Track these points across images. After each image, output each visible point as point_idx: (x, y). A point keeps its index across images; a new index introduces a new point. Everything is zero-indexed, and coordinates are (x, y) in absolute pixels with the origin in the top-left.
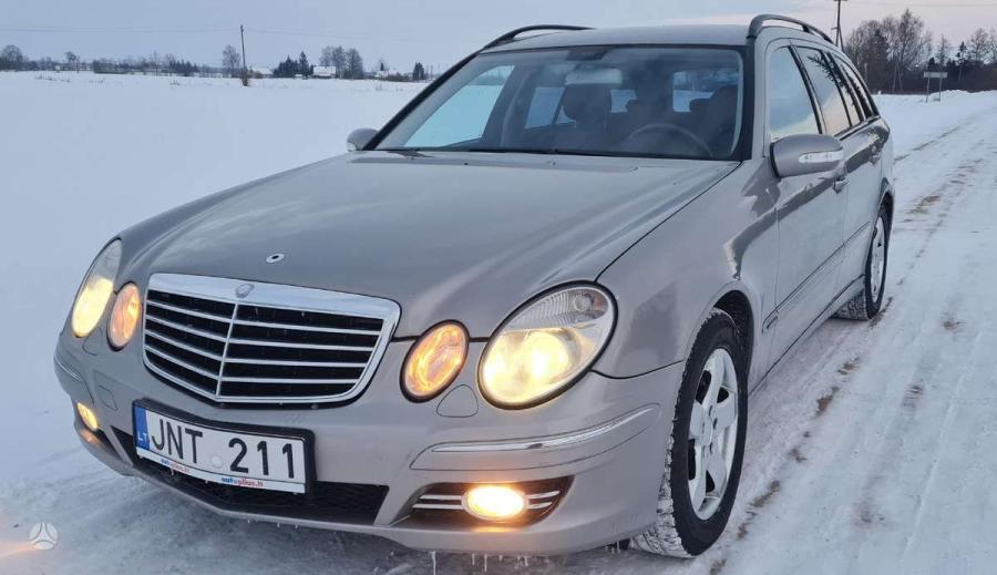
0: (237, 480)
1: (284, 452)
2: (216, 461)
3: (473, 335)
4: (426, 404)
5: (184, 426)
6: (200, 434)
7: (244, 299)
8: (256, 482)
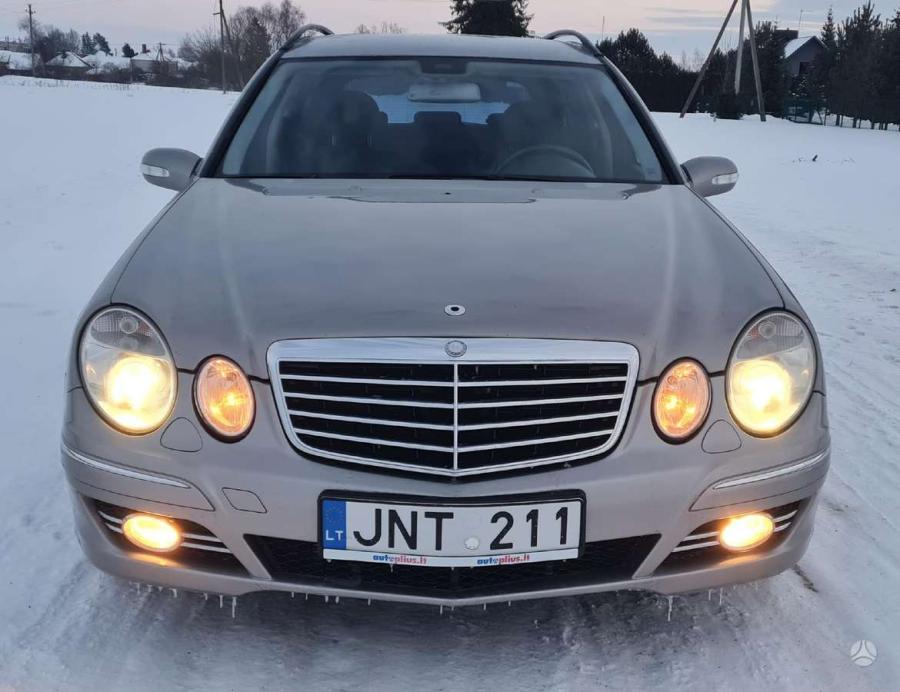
0: (499, 558)
1: (557, 518)
2: (472, 543)
3: (711, 370)
4: (688, 444)
5: (421, 510)
6: (450, 515)
7: (461, 358)
8: (522, 556)
